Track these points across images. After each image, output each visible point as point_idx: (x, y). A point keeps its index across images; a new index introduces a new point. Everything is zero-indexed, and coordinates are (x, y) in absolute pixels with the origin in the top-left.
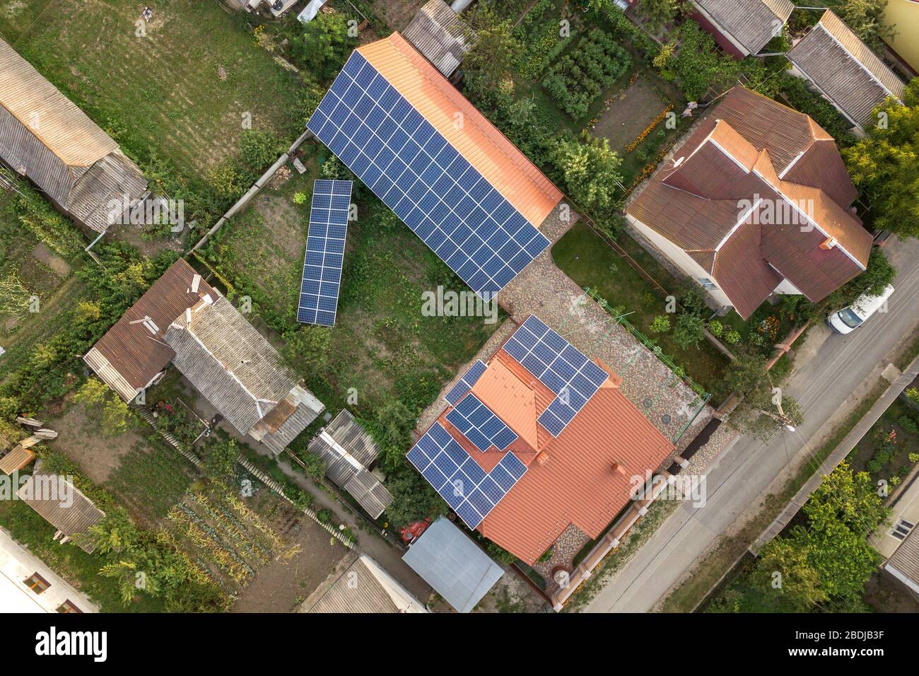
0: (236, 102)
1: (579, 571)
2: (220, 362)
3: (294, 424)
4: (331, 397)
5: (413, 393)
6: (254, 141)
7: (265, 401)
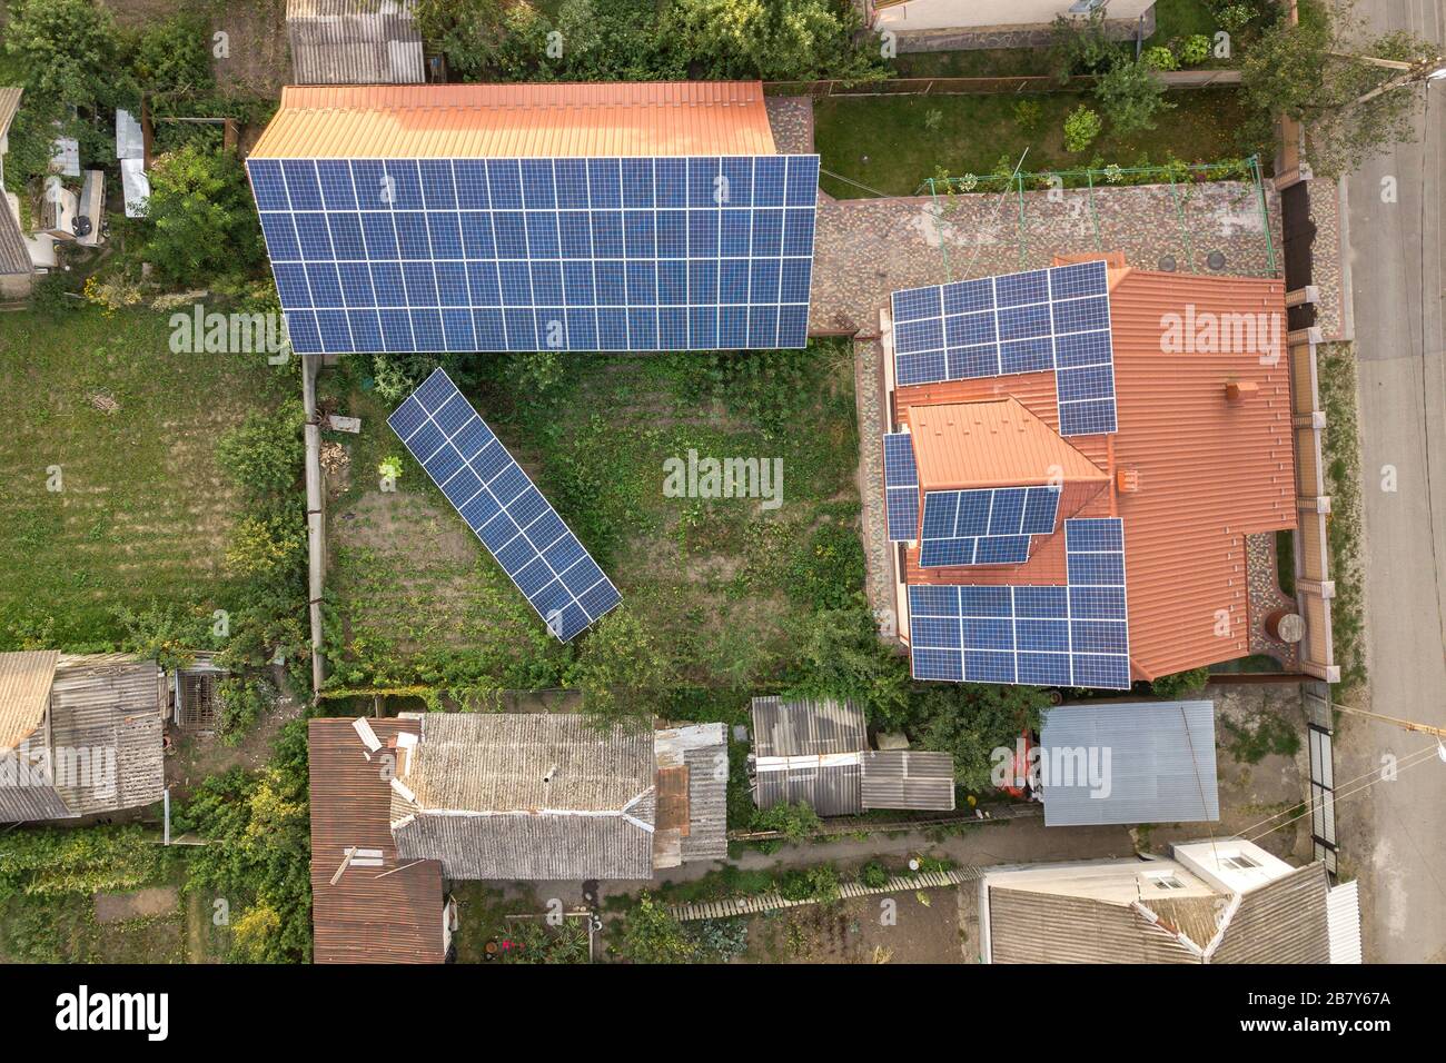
0: (165, 425)
1: (1306, 594)
2: (515, 812)
3: (707, 791)
4: (718, 701)
5: (825, 582)
6: (243, 450)
7: (633, 801)
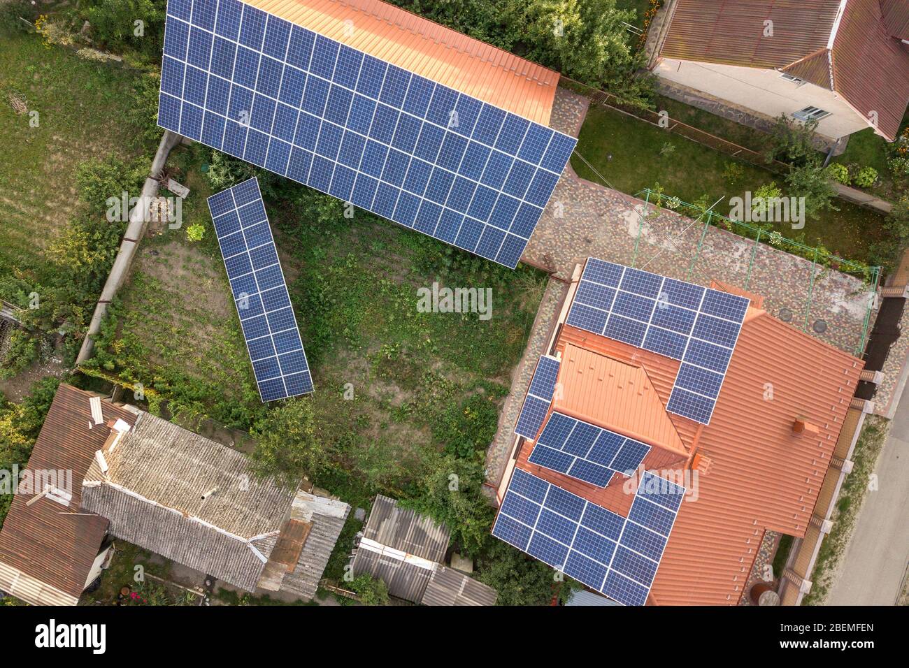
0: (55, 138)
1: (787, 581)
2: (173, 510)
3: (318, 547)
4: (354, 486)
5: (462, 435)
6: (94, 177)
7: (260, 536)
